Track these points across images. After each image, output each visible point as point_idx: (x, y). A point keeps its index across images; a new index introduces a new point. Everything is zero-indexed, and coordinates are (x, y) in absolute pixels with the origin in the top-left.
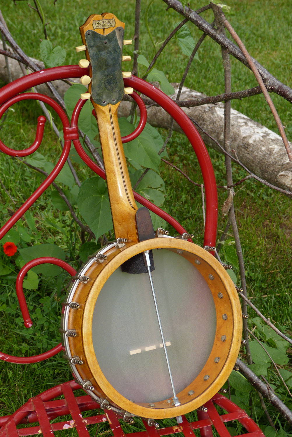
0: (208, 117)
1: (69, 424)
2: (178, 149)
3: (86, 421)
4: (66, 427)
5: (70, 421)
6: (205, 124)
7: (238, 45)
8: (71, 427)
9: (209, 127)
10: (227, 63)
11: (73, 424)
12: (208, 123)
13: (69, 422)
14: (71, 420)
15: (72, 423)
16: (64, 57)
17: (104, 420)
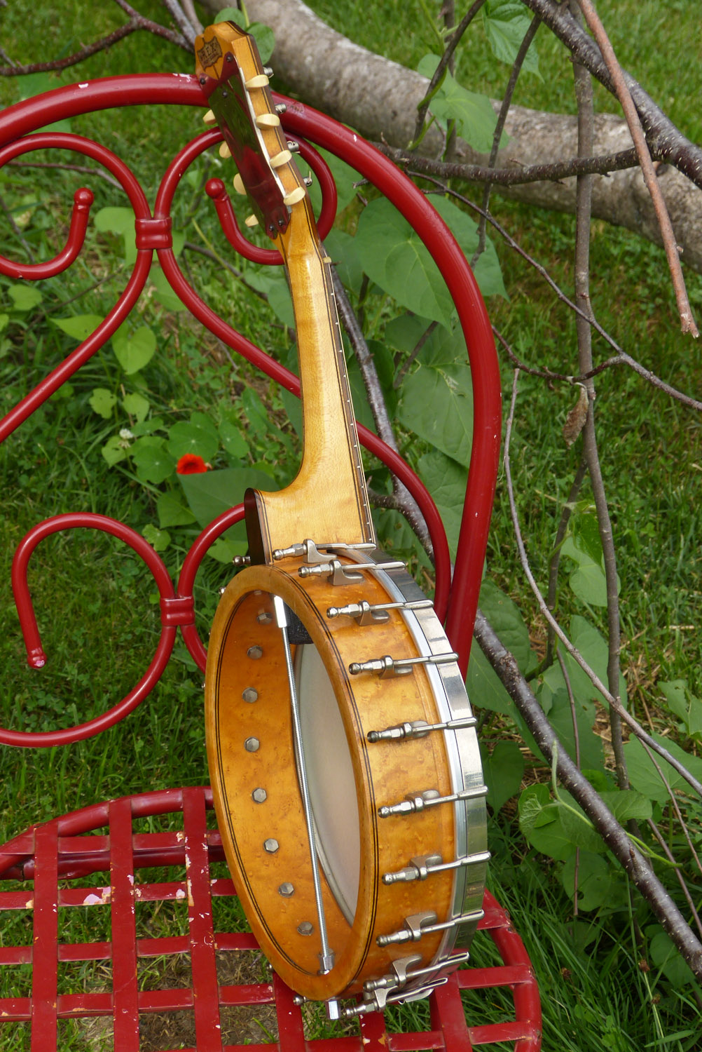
0: (694, 204)
1: (99, 894)
2: (649, 270)
3: (139, 893)
4: (91, 900)
5: (104, 889)
6: (685, 219)
7: (598, 43)
8: (102, 902)
9: (695, 227)
10: (583, 86)
11: (109, 895)
12: (693, 217)
13: (102, 891)
14: (105, 885)
15: (107, 892)
16: (268, 51)
17: (180, 894)
